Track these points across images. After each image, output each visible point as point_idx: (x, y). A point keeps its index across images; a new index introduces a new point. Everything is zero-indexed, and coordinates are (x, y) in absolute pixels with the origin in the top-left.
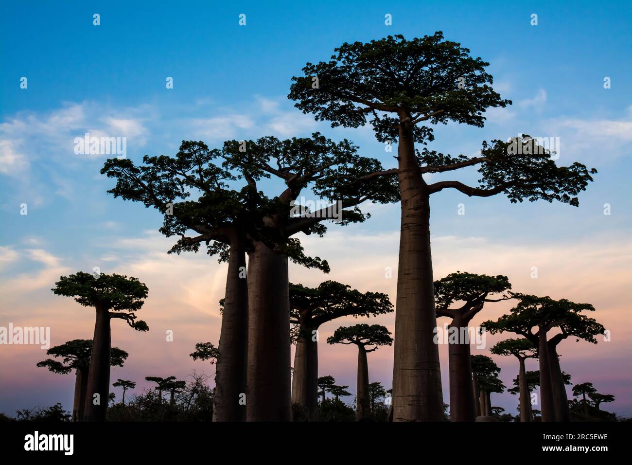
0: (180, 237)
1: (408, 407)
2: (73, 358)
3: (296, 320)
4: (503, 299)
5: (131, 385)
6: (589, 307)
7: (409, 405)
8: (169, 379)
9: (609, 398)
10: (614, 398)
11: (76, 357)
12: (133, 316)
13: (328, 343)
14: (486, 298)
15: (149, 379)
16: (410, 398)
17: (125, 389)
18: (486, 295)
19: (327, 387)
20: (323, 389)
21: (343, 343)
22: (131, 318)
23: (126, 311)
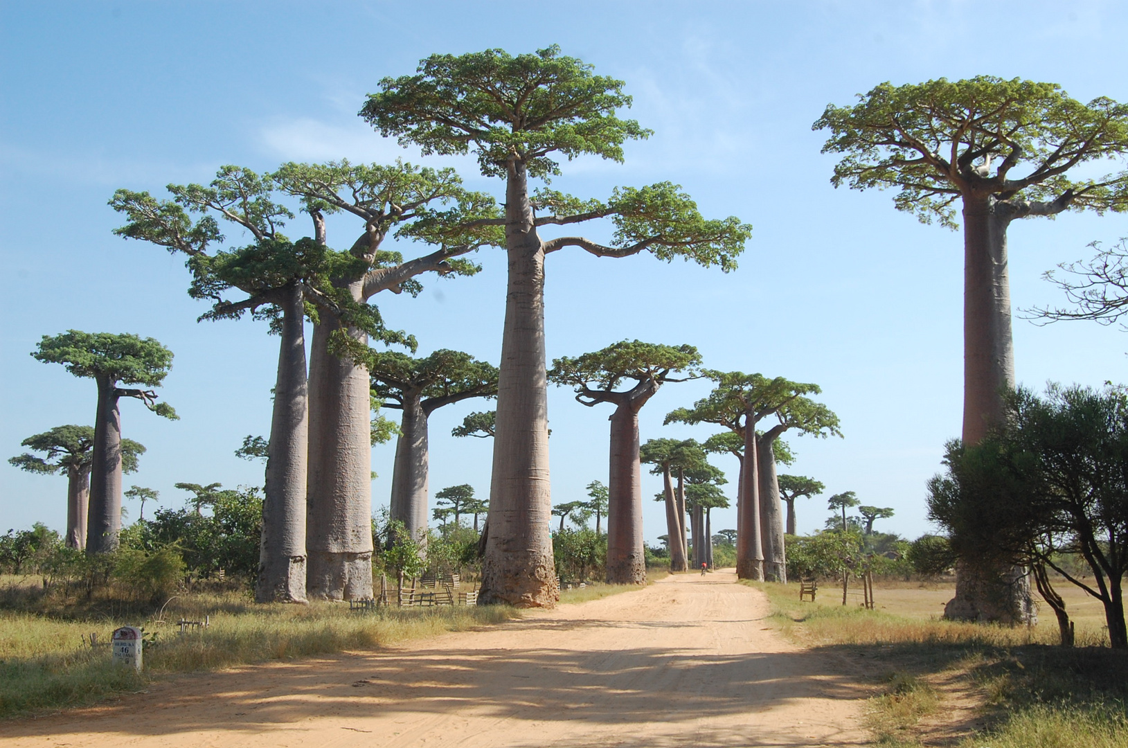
0: (216, 301)
1: (505, 524)
2: (62, 453)
3: (398, 403)
4: (690, 378)
5: (153, 495)
6: (814, 388)
7: (507, 521)
8: (210, 487)
9: (886, 513)
10: (893, 511)
11: (67, 451)
12: (152, 395)
13: (453, 435)
14: (667, 377)
15: (180, 486)
16: (508, 514)
17: (143, 499)
18: (666, 372)
19: (462, 499)
20: (457, 504)
21: (475, 436)
22: (149, 397)
23: (142, 387)
